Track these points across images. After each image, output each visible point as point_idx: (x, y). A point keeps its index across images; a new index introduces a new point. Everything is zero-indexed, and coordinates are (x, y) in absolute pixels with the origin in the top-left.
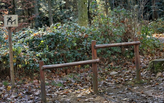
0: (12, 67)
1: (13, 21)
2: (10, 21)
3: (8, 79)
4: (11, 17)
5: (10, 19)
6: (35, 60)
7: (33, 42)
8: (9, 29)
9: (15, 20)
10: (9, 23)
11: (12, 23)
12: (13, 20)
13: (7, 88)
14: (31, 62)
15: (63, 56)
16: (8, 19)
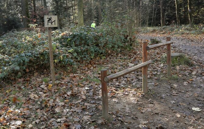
0: (52, 65)
1: (53, 22)
2: (50, 21)
3: (46, 73)
4: (51, 18)
5: (50, 19)
6: (68, 55)
7: (62, 40)
8: (49, 29)
9: (55, 21)
10: (50, 24)
11: (52, 23)
12: (53, 20)
13: (48, 87)
14: (65, 57)
15: (87, 51)
16: (48, 19)
